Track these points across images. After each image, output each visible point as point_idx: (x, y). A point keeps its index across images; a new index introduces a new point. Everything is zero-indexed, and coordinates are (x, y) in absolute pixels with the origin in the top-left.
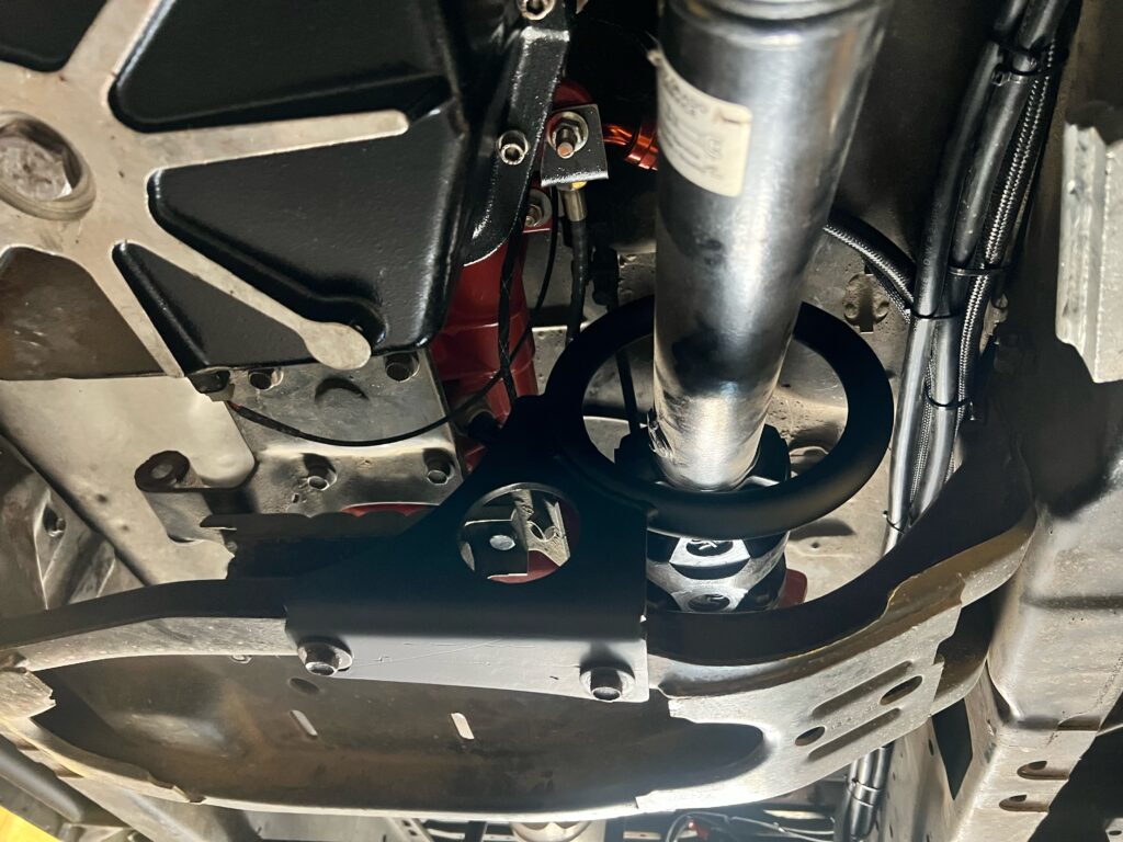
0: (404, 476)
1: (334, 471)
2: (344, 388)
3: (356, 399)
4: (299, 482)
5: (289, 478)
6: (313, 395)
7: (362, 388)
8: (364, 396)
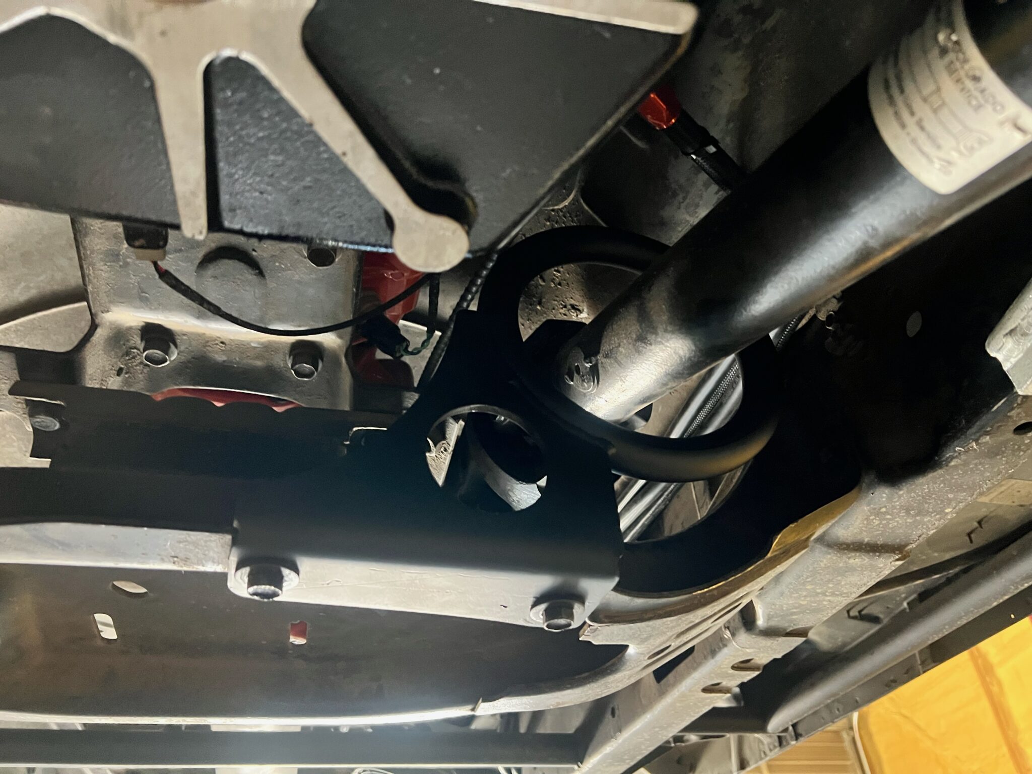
0: (259, 363)
1: (176, 346)
2: (240, 260)
3: (248, 274)
4: (127, 354)
5: (120, 347)
6: (198, 261)
7: (262, 264)
8: (261, 273)
